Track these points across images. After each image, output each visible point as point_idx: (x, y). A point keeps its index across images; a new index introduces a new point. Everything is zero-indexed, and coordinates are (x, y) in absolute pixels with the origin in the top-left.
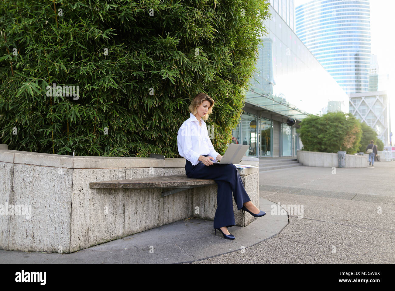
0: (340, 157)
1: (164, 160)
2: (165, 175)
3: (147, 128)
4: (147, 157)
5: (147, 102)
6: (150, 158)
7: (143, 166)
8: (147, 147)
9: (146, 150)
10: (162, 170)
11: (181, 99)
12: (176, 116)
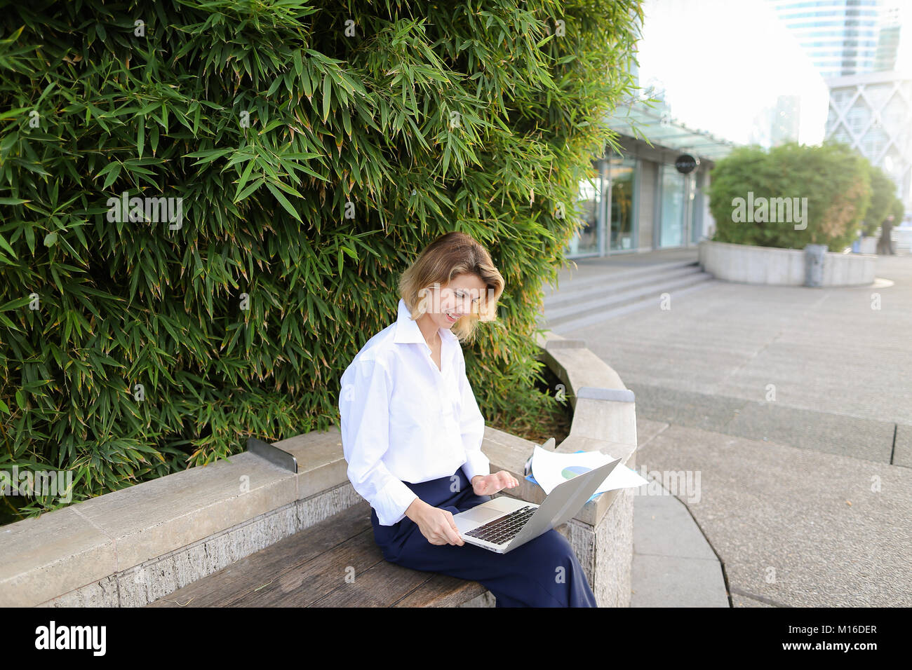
0: (811, 261)
1: (295, 477)
2: (303, 525)
3: (225, 349)
4: (236, 451)
5: (201, 269)
6: (247, 453)
7: (204, 533)
8: (238, 408)
9: (233, 423)
10: (290, 512)
11: (349, 237)
12: (341, 287)
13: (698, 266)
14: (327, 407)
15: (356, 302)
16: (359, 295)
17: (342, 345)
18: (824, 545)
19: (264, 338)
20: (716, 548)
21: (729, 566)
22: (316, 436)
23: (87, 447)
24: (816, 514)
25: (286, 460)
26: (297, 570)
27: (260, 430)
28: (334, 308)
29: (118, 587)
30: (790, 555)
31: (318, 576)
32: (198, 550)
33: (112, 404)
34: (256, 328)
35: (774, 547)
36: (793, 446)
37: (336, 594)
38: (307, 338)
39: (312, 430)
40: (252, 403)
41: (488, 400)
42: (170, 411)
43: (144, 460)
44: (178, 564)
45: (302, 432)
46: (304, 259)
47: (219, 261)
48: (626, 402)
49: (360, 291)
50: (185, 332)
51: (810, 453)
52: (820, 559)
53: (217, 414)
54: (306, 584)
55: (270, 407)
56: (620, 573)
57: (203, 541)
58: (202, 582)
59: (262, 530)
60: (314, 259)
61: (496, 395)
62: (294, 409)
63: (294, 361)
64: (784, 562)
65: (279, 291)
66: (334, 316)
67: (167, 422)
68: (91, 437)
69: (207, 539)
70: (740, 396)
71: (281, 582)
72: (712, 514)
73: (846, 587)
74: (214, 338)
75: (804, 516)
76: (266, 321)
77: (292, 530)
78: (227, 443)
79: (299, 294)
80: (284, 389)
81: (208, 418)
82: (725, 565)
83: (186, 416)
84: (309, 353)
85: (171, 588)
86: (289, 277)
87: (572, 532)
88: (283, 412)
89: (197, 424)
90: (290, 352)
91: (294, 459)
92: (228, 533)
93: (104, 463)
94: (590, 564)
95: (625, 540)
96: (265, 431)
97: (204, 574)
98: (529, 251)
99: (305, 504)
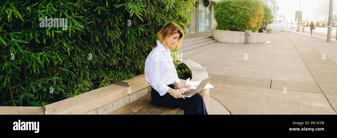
0: (247, 35)
2: (130, 101)
3: (108, 56)
5: (109, 34)
6: (113, 84)
7: (112, 101)
9: (108, 77)
10: (128, 97)
11: (141, 25)
13: (211, 37)
16: (139, 42)
20: (228, 110)
21: (232, 113)
24: (252, 101)
25: (127, 85)
26: (135, 109)
31: (141, 109)
32: (111, 105)
33: (84, 71)
36: (245, 86)
43: (90, 85)
44: (107, 108)
47: (113, 32)
48: (205, 71)
51: (250, 87)
57: (112, 103)
59: (123, 102)
60: (133, 31)
70: (229, 75)
71: (133, 111)
72: (226, 102)
75: (249, 101)
77: (128, 102)
81: (102, 75)
83: (97, 74)
84: (127, 57)
89: (100, 77)
99: (131, 96)
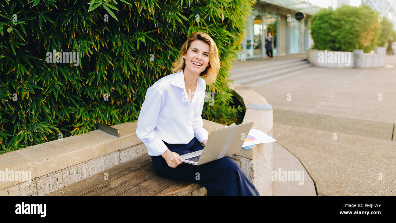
0: (356, 57)
1: (118, 139)
2: (122, 161)
3: (88, 83)
4: (93, 129)
5: (76, 45)
6: (98, 130)
7: (77, 163)
8: (94, 111)
9: (92, 118)
10: (116, 155)
11: (142, 33)
12: (140, 57)
13: (306, 60)
14: (134, 111)
15: (146, 64)
16: (147, 61)
17: (140, 83)
18: (361, 174)
19: (105, 78)
20: (312, 176)
21: (318, 184)
22: (129, 124)
23: (26, 126)
24: (358, 161)
25: (115, 133)
26: (118, 179)
27: (104, 121)
28: (137, 66)
29: (37, 184)
30: (345, 179)
31: (127, 181)
32: (73, 170)
33: (37, 107)
34: (101, 73)
35: (338, 175)
36: (348, 134)
37: (134, 188)
38: (124, 79)
39: (128, 121)
40: (100, 109)
41: (208, 111)
42: (64, 111)
43: (51, 132)
44: (64, 176)
45: (123, 122)
46: (122, 43)
47: (84, 42)
48: (269, 110)
49: (148, 59)
50: (70, 75)
51: (355, 136)
52: (359, 180)
53: (85, 113)
54: (121, 185)
55: (109, 110)
56: (266, 185)
57: (76, 166)
58: (75, 184)
59: (103, 163)
60: (127, 43)
61: (212, 109)
62: (119, 111)
63: (119, 91)
64: (343, 181)
65: (112, 58)
66: (136, 69)
67: (62, 116)
68: (28, 122)
69: (78, 165)
70: (324, 113)
71: (110, 184)
72: (310, 162)
73: (370, 191)
74: (83, 78)
75: (352, 162)
76: (106, 71)
77: (117, 163)
78: (89, 125)
79: (121, 59)
80: (115, 103)
81: (80, 114)
82: (316, 184)
83: (71, 114)
84: (125, 86)
85: (61, 186)
86: (116, 50)
87: (243, 163)
88: (114, 112)
89: (76, 117)
90: (117, 86)
91: (118, 132)
92: (87, 163)
93: (33, 132)
94: (251, 177)
95: (268, 169)
96: (106, 121)
97: (76, 181)
98: (224, 43)
99: (123, 152)
